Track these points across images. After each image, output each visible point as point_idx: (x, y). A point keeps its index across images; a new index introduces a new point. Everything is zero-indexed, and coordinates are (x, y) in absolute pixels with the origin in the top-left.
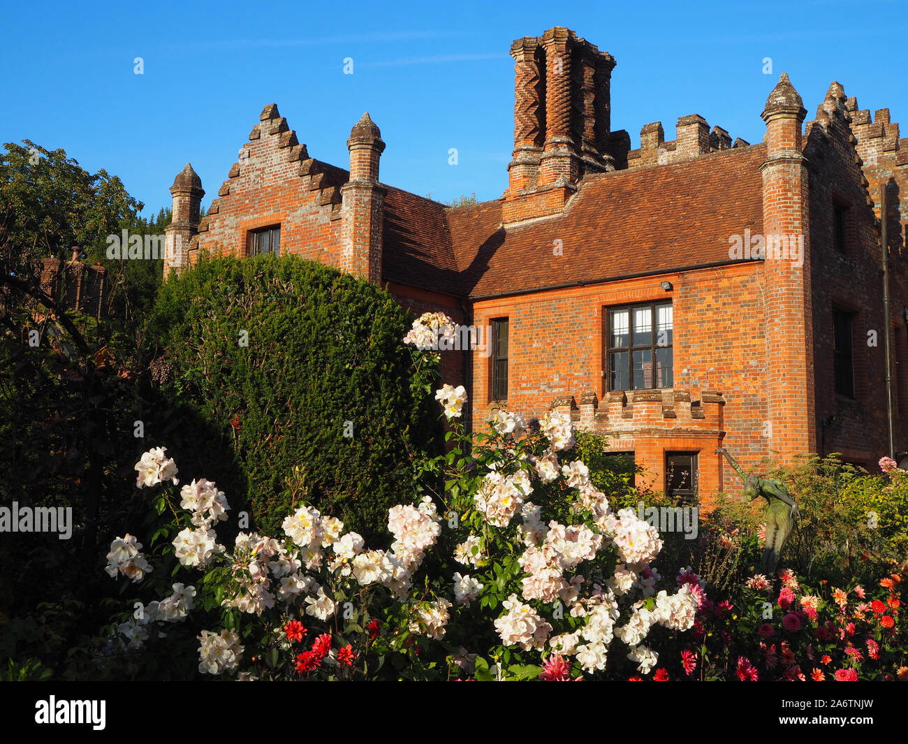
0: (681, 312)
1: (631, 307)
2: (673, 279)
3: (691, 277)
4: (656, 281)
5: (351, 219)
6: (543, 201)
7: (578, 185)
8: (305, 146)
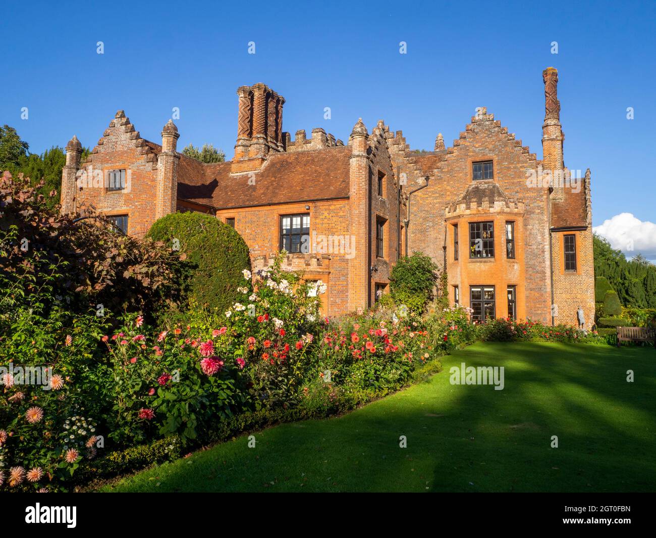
0: (313, 219)
1: (291, 216)
2: (310, 204)
3: (318, 204)
4: (303, 205)
5: (163, 170)
6: (251, 164)
7: (268, 157)
8: (139, 132)
